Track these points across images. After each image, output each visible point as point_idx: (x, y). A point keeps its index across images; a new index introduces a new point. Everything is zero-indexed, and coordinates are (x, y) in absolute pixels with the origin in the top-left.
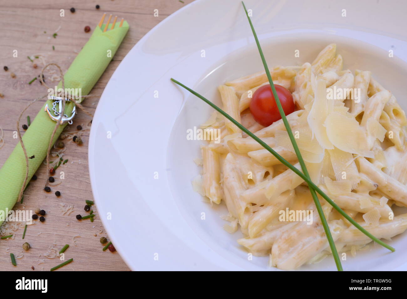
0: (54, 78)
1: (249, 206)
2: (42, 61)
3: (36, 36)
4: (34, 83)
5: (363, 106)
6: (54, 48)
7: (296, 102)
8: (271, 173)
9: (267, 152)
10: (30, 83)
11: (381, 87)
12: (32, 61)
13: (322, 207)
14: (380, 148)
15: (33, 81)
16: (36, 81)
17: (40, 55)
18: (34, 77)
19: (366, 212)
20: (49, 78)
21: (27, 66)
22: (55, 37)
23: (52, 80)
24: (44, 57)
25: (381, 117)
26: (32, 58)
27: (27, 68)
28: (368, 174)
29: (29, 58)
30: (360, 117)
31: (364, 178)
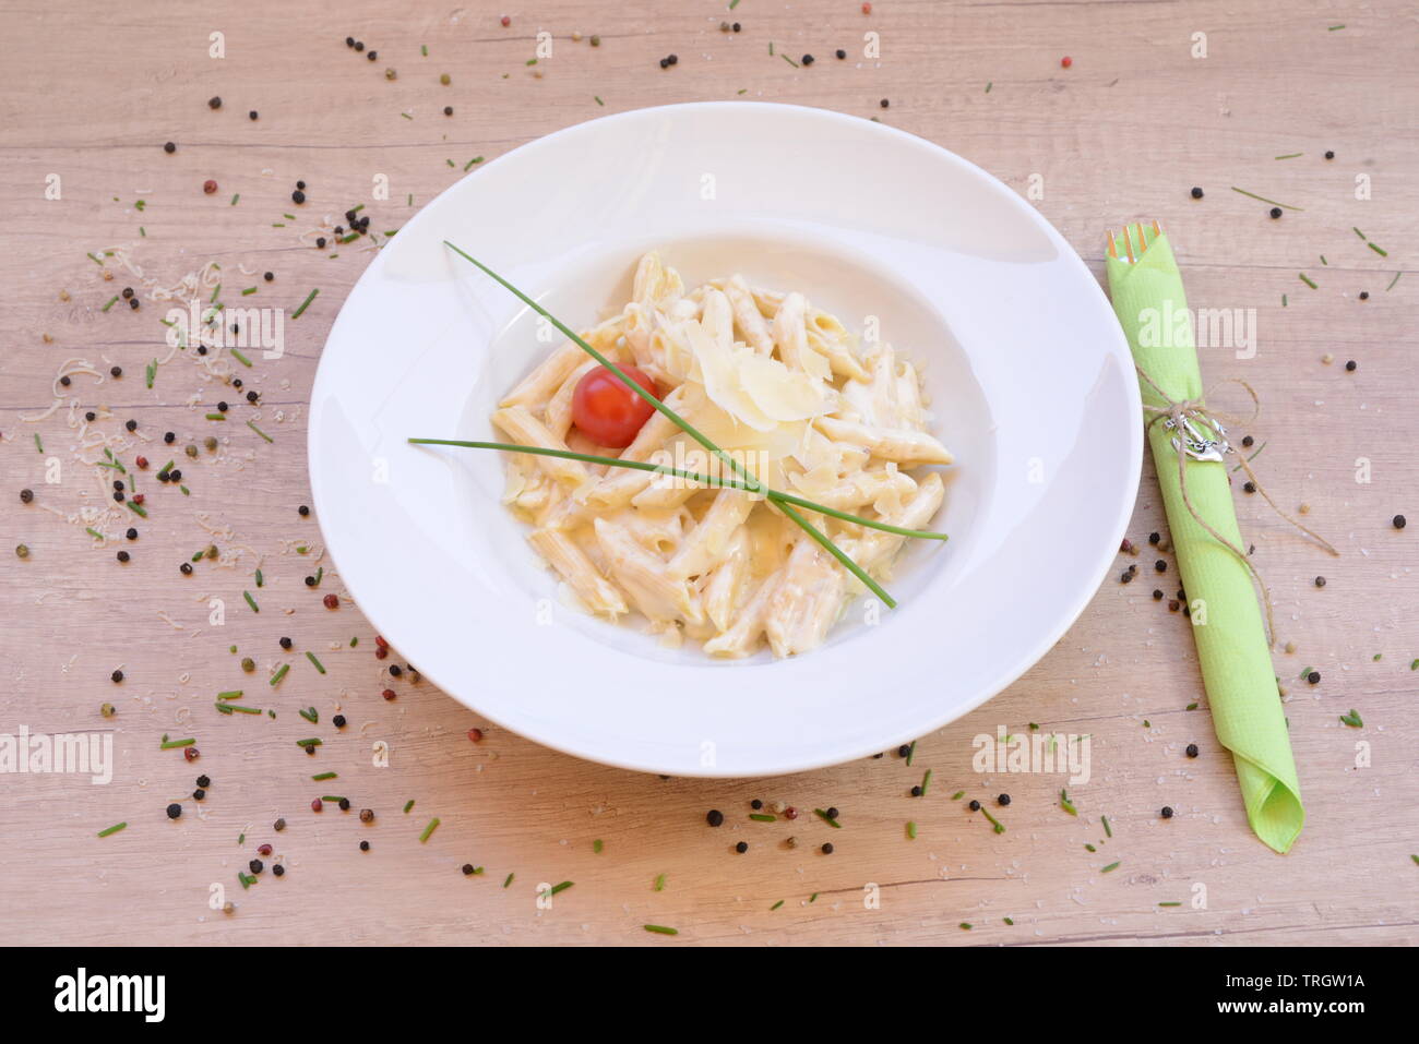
0: (157, 295)
1: (690, 584)
2: (124, 259)
3: (96, 208)
4: (114, 307)
5: (770, 336)
6: (142, 232)
7: (655, 379)
10: (106, 310)
12: (99, 262)
13: (810, 522)
14: (834, 391)
15: (112, 303)
16: (117, 303)
17: (117, 250)
18: (113, 296)
19: (876, 499)
20: (147, 295)
21: (91, 273)
22: (141, 209)
23: (153, 298)
24: (125, 252)
25: (810, 341)
26: (100, 255)
27: (93, 279)
28: (847, 438)
29: (91, 256)
30: (776, 354)
31: (846, 448)
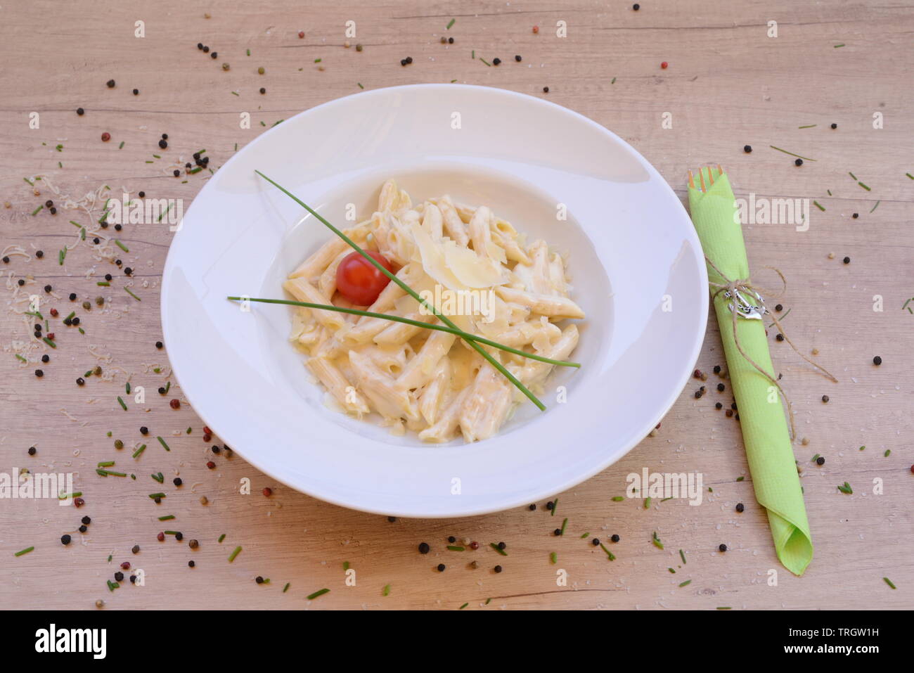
0: (68, 205)
1: (410, 394)
2: (47, 182)
3: (31, 149)
4: (40, 213)
5: (467, 234)
6: (60, 165)
7: (391, 261)
8: (410, 349)
9: (399, 325)
10: (34, 215)
11: (472, 208)
12: (31, 184)
13: (490, 354)
14: (507, 270)
15: (39, 210)
16: (42, 210)
17: (43, 176)
18: (39, 205)
19: (534, 341)
21: (26, 191)
22: (60, 151)
23: (66, 207)
24: (49, 177)
25: (493, 237)
26: (32, 180)
27: (27, 194)
28: (515, 300)
29: (26, 180)
30: (470, 246)
31: (515, 306)
